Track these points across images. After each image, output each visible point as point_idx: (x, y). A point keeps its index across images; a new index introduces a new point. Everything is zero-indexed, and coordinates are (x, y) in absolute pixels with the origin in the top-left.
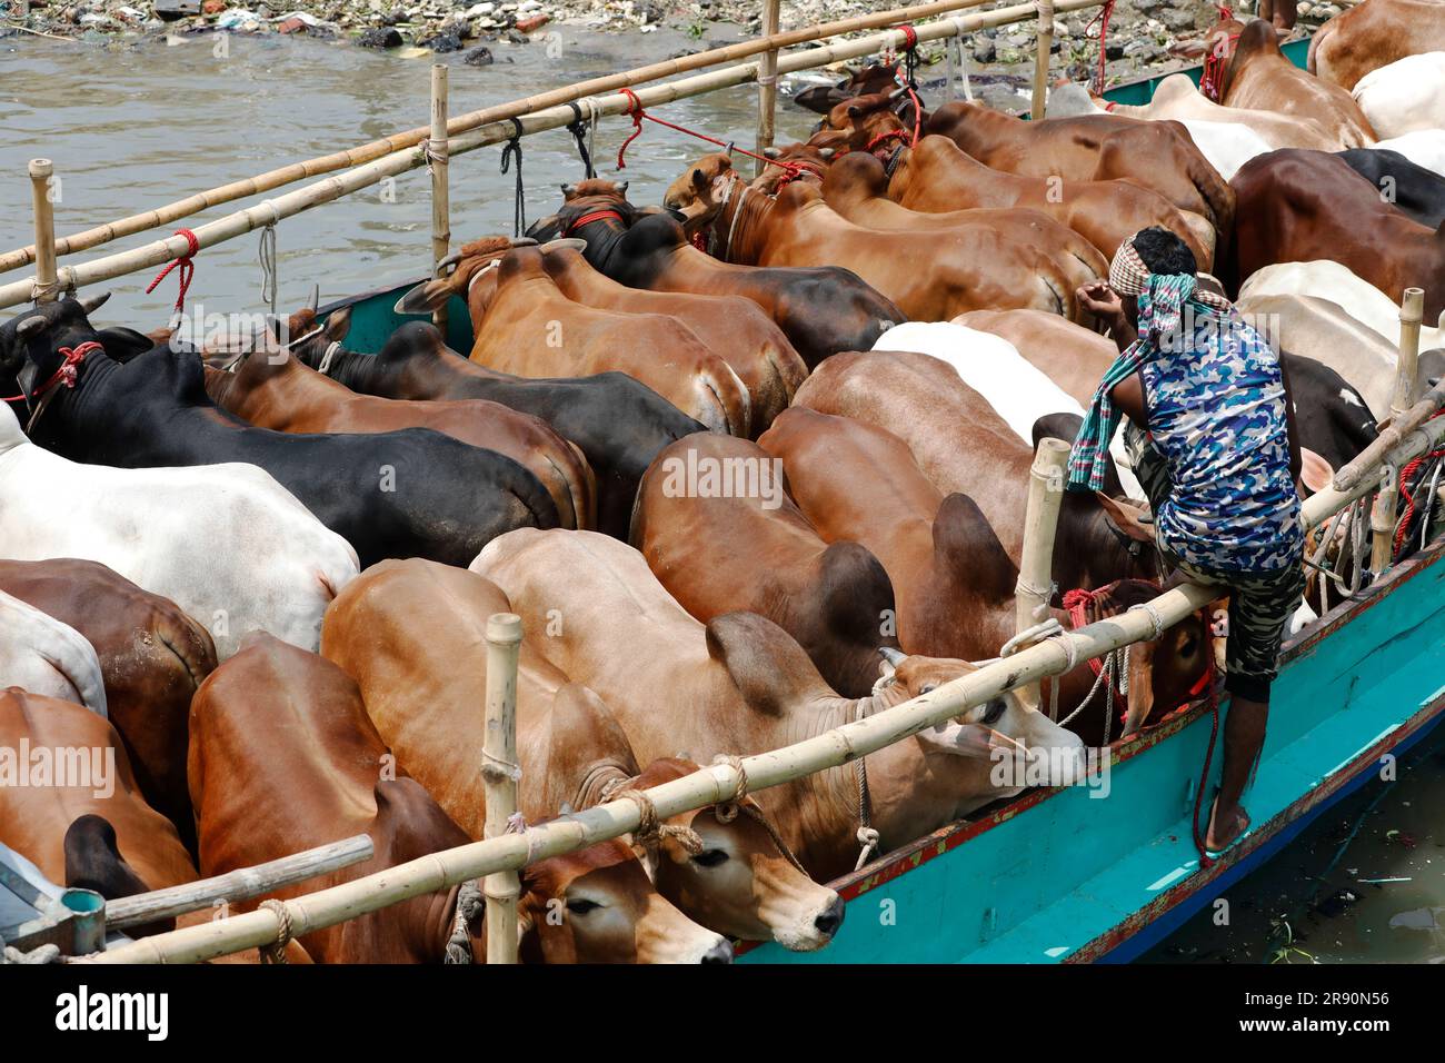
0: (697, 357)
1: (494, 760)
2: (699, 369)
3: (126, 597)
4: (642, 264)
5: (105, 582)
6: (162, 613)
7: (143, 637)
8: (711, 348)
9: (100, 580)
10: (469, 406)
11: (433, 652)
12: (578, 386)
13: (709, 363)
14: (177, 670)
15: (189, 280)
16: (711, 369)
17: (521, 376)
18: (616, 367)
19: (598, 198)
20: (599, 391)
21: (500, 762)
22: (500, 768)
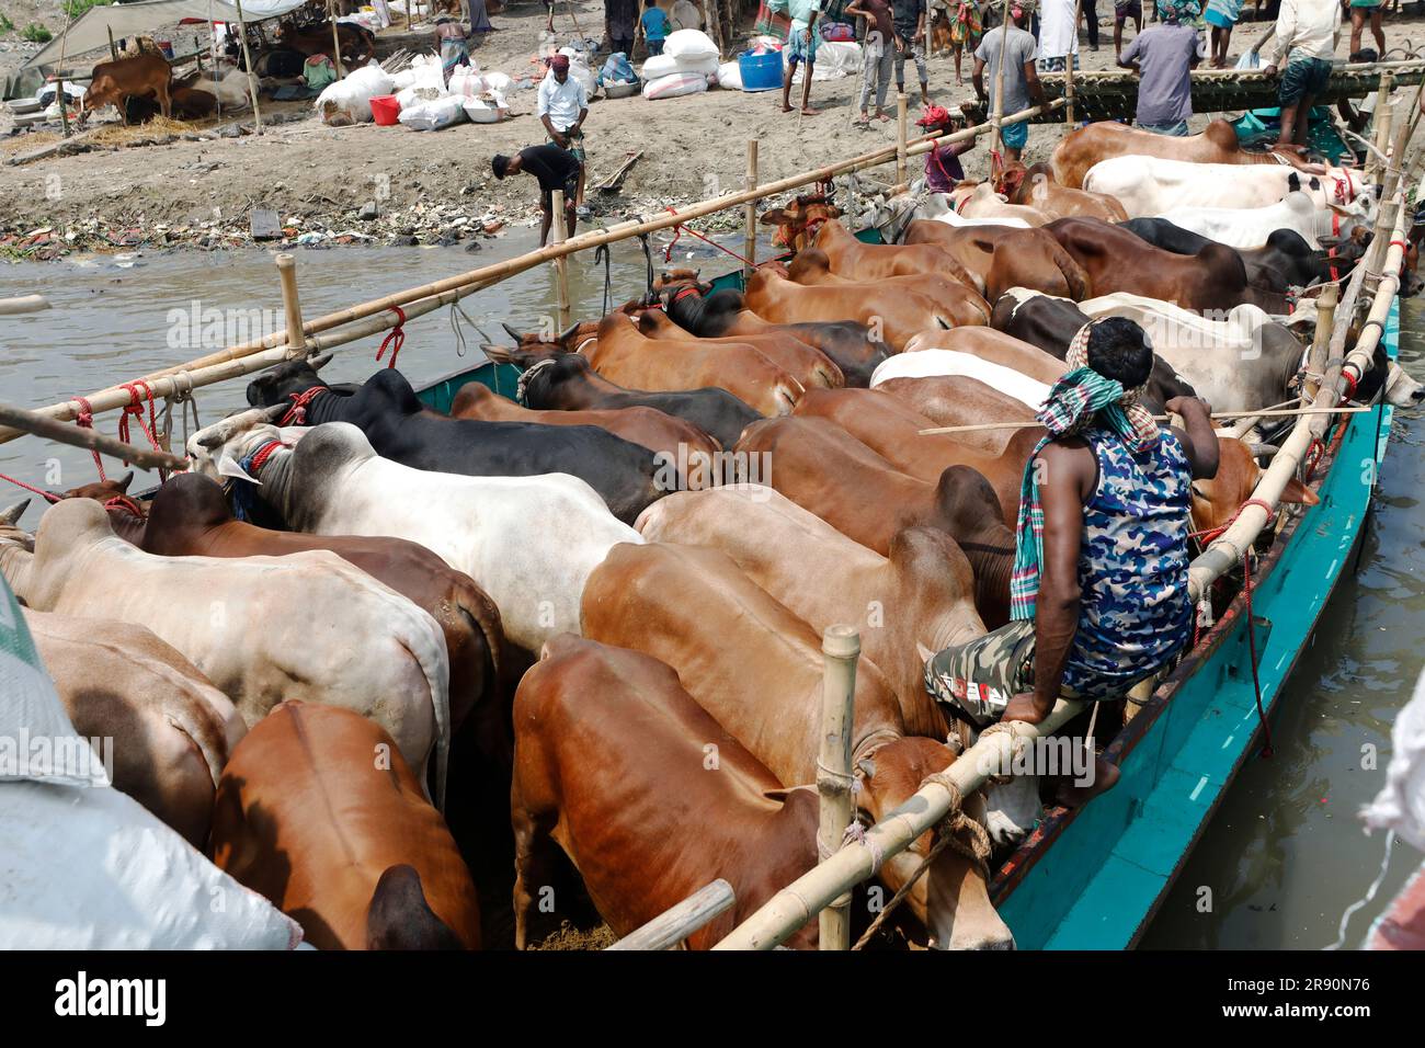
0: (773, 374)
1: (834, 774)
2: (776, 383)
3: (431, 571)
4: (715, 320)
5: (417, 559)
6: (460, 585)
7: (443, 604)
8: (781, 368)
9: (412, 556)
10: (636, 412)
11: (705, 627)
12: (689, 396)
13: (782, 378)
14: (466, 635)
15: (400, 344)
16: (785, 382)
17: (643, 389)
18: (718, 384)
19: (685, 281)
20: (706, 399)
21: (840, 776)
22: (840, 782)
